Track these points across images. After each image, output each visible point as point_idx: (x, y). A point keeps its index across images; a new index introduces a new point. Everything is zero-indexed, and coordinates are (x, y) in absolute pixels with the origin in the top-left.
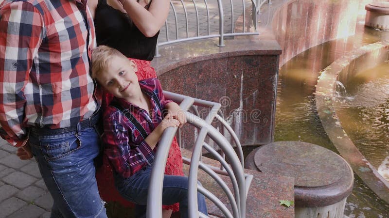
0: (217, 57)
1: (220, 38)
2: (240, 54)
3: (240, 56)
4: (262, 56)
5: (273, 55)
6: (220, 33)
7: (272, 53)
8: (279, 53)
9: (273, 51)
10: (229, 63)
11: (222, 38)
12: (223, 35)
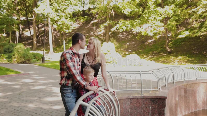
0: (138, 98)
1: (141, 90)
2: (149, 97)
3: (149, 98)
4: (159, 99)
5: (163, 99)
6: (141, 89)
7: (163, 98)
8: (165, 98)
9: (163, 97)
10: (144, 101)
11: (142, 91)
12: (142, 89)
